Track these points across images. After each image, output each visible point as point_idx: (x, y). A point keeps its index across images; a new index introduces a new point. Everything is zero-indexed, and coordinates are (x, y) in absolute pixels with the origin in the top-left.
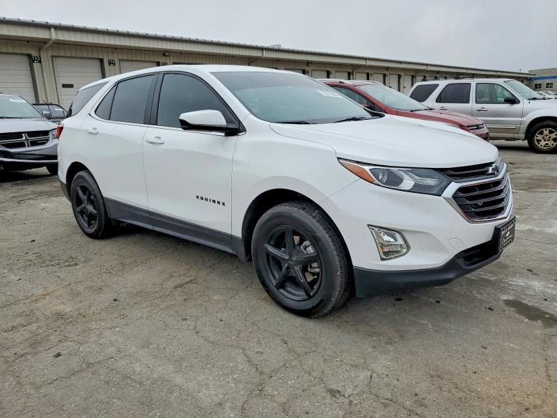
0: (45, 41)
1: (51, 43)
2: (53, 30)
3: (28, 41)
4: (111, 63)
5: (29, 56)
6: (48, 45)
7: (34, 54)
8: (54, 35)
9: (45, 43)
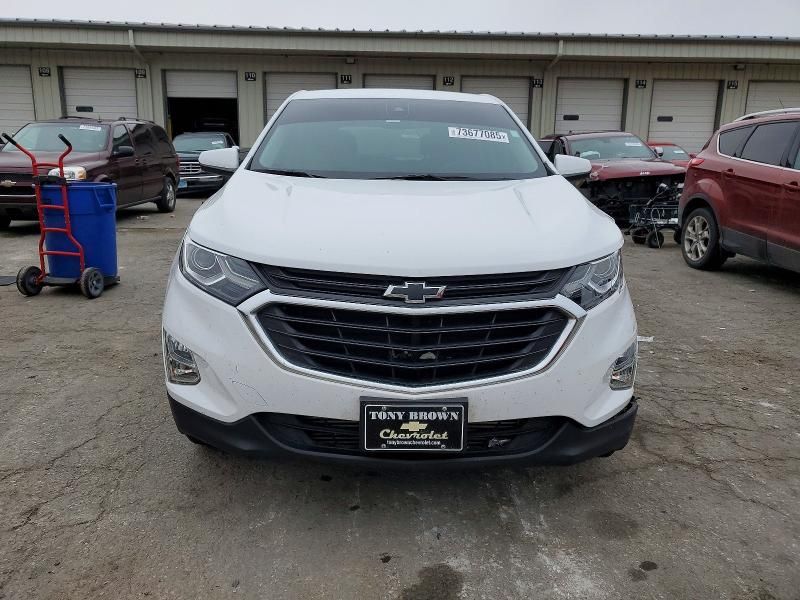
0: (549, 59)
1: (556, 61)
2: (561, 42)
3: (531, 60)
4: (640, 84)
5: (531, 78)
6: (553, 63)
7: (537, 76)
8: (562, 50)
9: (551, 61)
